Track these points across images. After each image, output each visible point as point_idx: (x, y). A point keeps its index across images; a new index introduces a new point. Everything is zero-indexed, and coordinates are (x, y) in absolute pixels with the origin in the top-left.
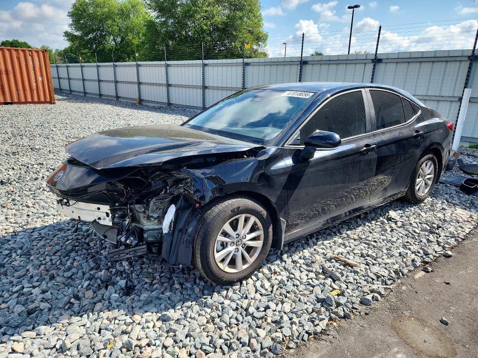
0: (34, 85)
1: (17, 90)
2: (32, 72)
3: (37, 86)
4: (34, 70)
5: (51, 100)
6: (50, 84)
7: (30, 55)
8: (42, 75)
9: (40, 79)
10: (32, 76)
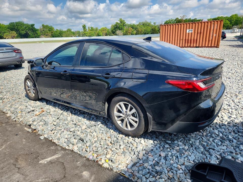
0: (211, 38)
1: (203, 41)
2: (212, 32)
3: (212, 39)
4: (213, 31)
5: (217, 46)
6: (219, 37)
7: (213, 24)
8: (216, 34)
9: (215, 35)
10: (211, 34)
